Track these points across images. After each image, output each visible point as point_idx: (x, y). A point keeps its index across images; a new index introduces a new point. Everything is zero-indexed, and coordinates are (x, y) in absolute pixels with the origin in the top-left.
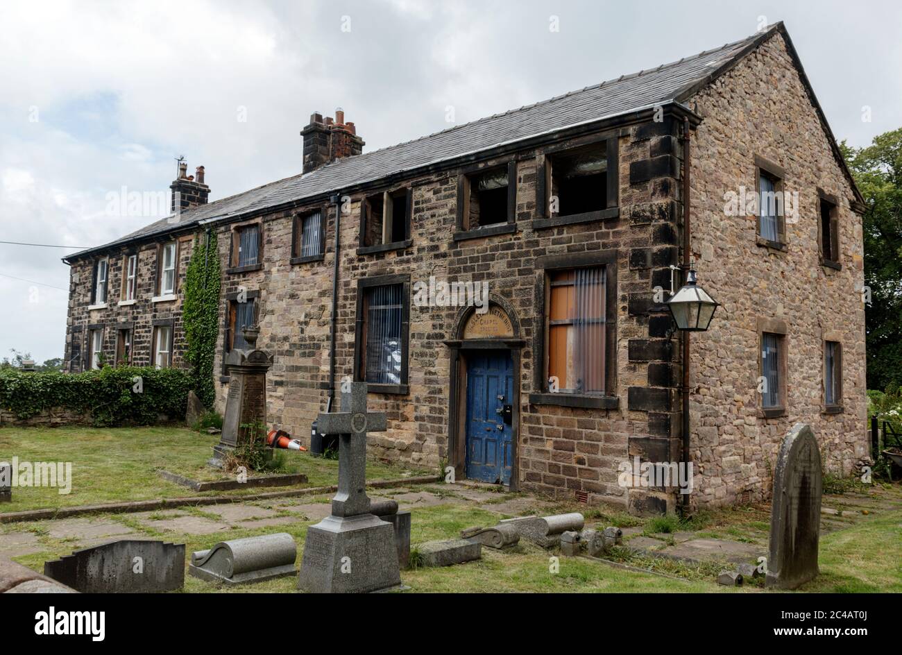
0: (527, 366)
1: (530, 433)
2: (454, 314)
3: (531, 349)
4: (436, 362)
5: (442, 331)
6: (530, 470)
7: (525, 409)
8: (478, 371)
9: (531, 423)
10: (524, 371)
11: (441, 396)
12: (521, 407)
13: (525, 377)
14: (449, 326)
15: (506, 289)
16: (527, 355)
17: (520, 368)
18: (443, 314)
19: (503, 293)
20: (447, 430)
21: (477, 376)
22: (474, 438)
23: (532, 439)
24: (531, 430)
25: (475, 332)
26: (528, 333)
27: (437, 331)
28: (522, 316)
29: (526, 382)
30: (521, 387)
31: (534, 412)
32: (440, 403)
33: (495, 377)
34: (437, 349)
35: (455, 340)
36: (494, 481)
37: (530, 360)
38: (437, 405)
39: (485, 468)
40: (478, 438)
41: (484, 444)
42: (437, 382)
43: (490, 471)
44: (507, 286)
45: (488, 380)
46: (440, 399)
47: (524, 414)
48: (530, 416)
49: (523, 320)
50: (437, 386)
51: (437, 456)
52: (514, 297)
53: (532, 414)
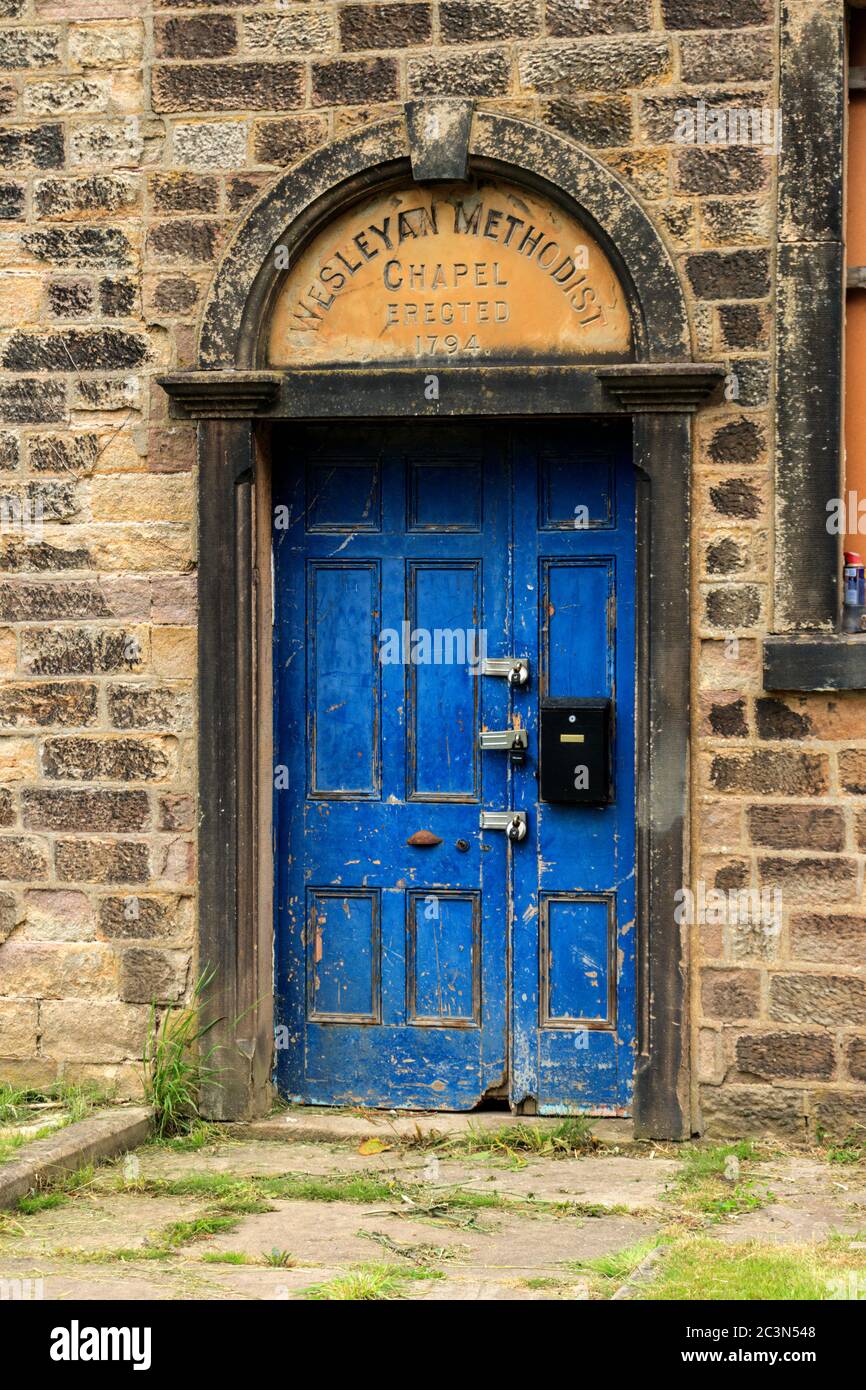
0: (733, 500)
1: (760, 839)
2: (209, 231)
3: (763, 414)
4: (86, 494)
5: (122, 324)
6: (760, 1025)
7: (726, 719)
8: (345, 536)
9: (765, 787)
10: (712, 527)
11: (122, 678)
12: (700, 714)
13: (722, 557)
14: (179, 295)
15: (581, 98)
16: (736, 443)
17: (686, 510)
18: (133, 225)
19: (562, 116)
20: (179, 859)
21: (338, 564)
22: (323, 889)
23: (772, 870)
24: (765, 824)
25: (353, 328)
26: (740, 328)
27: (92, 322)
28: (698, 239)
29: (731, 582)
30: (701, 609)
31: (782, 734)
32: (120, 718)
33: (456, 565)
34: (85, 425)
35: (227, 374)
36: (474, 1100)
37: (761, 471)
38: (101, 729)
39: (406, 1038)
40: (349, 890)
41: (394, 916)
42: (96, 604)
43: (439, 1052)
44: (589, 83)
45: (410, 581)
46: (119, 695)
47: (713, 745)
48: (762, 758)
49: (698, 265)
50: (94, 627)
51: (111, 1000)
52: (640, 140)
53: (774, 744)
